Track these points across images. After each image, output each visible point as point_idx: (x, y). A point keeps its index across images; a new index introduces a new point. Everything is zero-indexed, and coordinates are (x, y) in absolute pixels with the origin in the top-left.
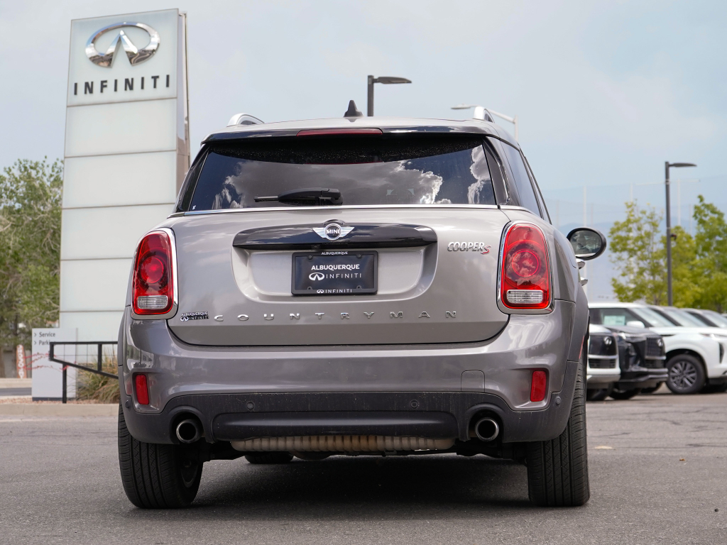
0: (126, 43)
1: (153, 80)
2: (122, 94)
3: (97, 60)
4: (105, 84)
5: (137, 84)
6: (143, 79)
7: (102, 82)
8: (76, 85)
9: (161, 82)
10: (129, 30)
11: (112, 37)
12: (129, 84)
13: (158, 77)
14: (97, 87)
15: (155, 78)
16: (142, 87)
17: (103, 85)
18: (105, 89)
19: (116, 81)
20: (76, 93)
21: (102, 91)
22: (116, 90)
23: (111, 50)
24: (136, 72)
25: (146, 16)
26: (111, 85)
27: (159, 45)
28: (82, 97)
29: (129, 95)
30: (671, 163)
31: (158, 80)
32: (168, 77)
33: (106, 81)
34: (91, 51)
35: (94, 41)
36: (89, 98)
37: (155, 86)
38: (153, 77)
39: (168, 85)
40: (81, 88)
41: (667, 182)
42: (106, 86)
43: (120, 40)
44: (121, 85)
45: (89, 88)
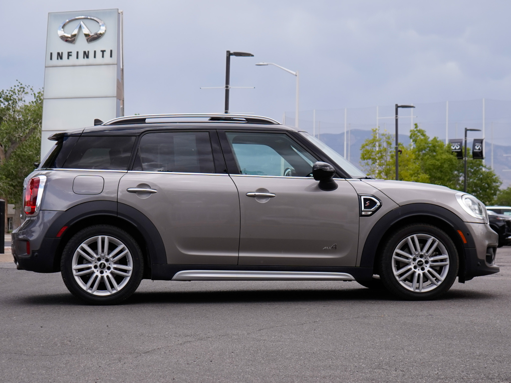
0: (84, 28)
1: (101, 53)
2: (82, 60)
3: (65, 39)
4: (70, 54)
5: (91, 55)
6: (95, 52)
7: (69, 53)
8: (51, 54)
9: (107, 54)
10: (85, 21)
11: (75, 25)
12: (86, 55)
13: (105, 51)
14: (65, 56)
15: (103, 52)
16: (95, 57)
17: (69, 54)
18: (70, 57)
19: (78, 53)
20: (51, 59)
21: (68, 58)
22: (77, 58)
23: (75, 32)
24: (91, 47)
25: (97, 13)
26: (74, 55)
27: (105, 31)
28: (55, 61)
29: (86, 61)
31: (105, 53)
33: (71, 52)
34: (61, 33)
35: (63, 27)
36: (60, 62)
37: (103, 57)
38: (101, 51)
39: (111, 56)
40: (55, 56)
42: (71, 55)
43: (80, 27)
44: (81, 55)
45: (60, 56)
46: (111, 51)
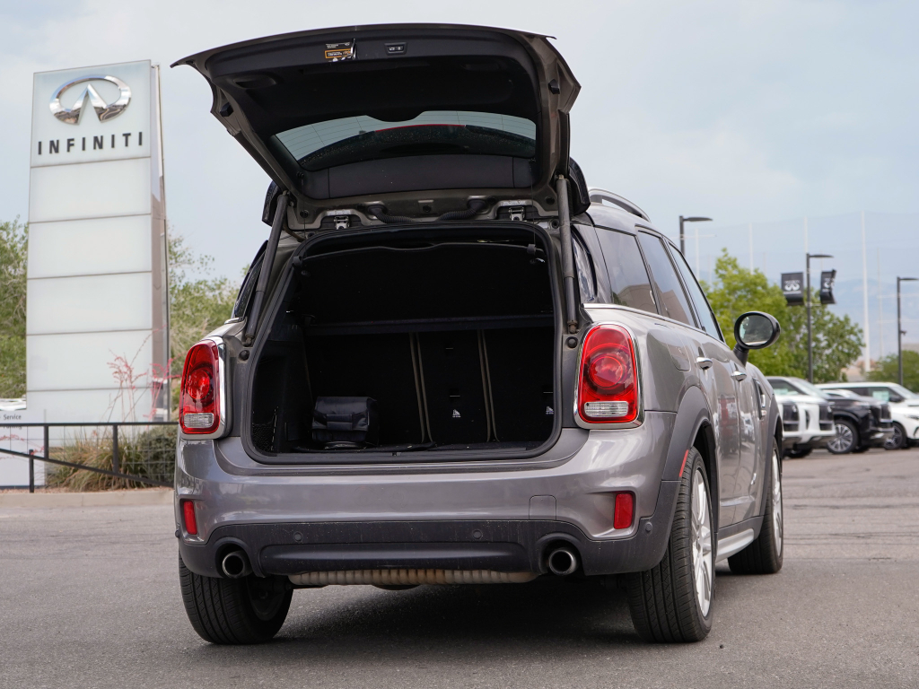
0: (94, 98)
1: (124, 138)
3: (62, 116)
4: (71, 142)
5: (107, 143)
6: (113, 136)
7: (69, 140)
9: (134, 140)
10: (96, 83)
11: (78, 91)
12: (98, 143)
13: (129, 134)
14: (63, 146)
15: (127, 135)
16: (113, 146)
17: (70, 143)
18: (71, 148)
19: (84, 139)
20: (40, 153)
21: (68, 150)
22: (84, 149)
23: (78, 105)
24: (106, 129)
25: (116, 68)
26: (78, 143)
27: (130, 99)
28: (47, 156)
29: (98, 153)
30: (685, 217)
31: (130, 138)
32: (140, 134)
33: (73, 140)
34: (55, 107)
35: (59, 95)
36: (55, 158)
37: (127, 145)
38: (124, 135)
39: (140, 143)
40: (46, 147)
41: (682, 237)
42: (73, 145)
43: (87, 95)
44: (90, 143)
45: (54, 147)
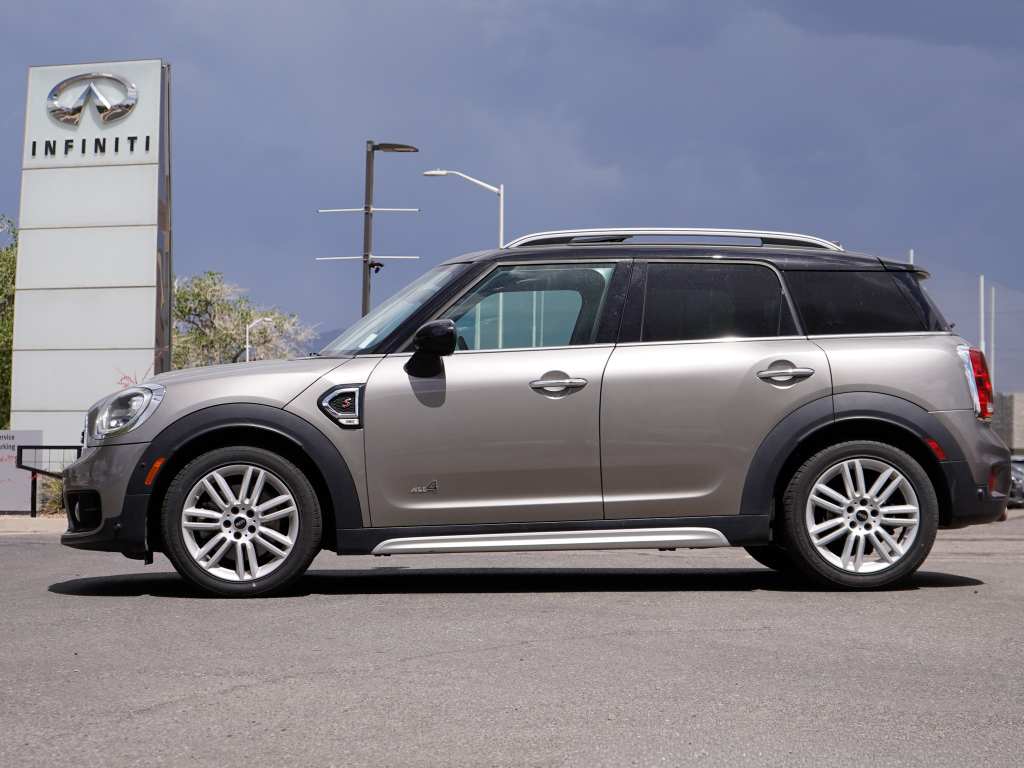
0: (97, 97)
1: (129, 142)
2: (92, 156)
5: (110, 146)
6: (117, 140)
7: (67, 142)
8: (34, 143)
9: (140, 144)
11: (80, 89)
12: (100, 146)
13: (135, 138)
14: (60, 148)
15: (132, 140)
16: (116, 150)
17: (68, 145)
18: (70, 150)
19: (84, 141)
20: (34, 154)
21: (66, 153)
22: (83, 152)
23: (80, 103)
25: (122, 66)
26: (77, 145)
27: (137, 99)
28: (41, 157)
29: (99, 158)
31: (135, 142)
33: (72, 141)
35: (58, 92)
36: (50, 160)
37: (132, 149)
38: (129, 138)
39: (147, 148)
40: (41, 148)
42: (71, 147)
43: (90, 93)
44: (90, 146)
45: (50, 148)
46: (148, 138)
